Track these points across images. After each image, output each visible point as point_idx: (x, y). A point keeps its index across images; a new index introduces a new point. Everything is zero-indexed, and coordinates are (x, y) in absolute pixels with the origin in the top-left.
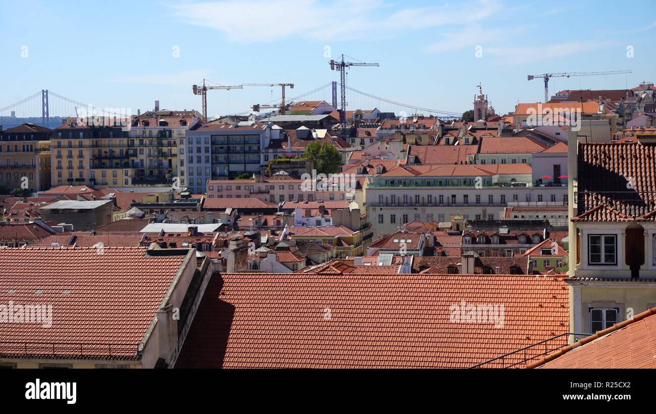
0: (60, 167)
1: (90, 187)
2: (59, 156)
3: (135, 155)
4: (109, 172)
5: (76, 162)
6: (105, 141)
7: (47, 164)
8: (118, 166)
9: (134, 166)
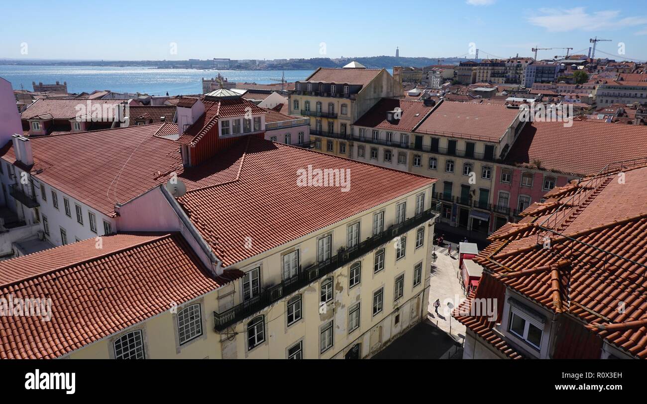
0: (479, 76)
1: (489, 83)
2: (480, 72)
3: (507, 73)
4: (497, 79)
5: (485, 75)
6: (496, 68)
7: (475, 75)
8: (500, 77)
9: (506, 77)
